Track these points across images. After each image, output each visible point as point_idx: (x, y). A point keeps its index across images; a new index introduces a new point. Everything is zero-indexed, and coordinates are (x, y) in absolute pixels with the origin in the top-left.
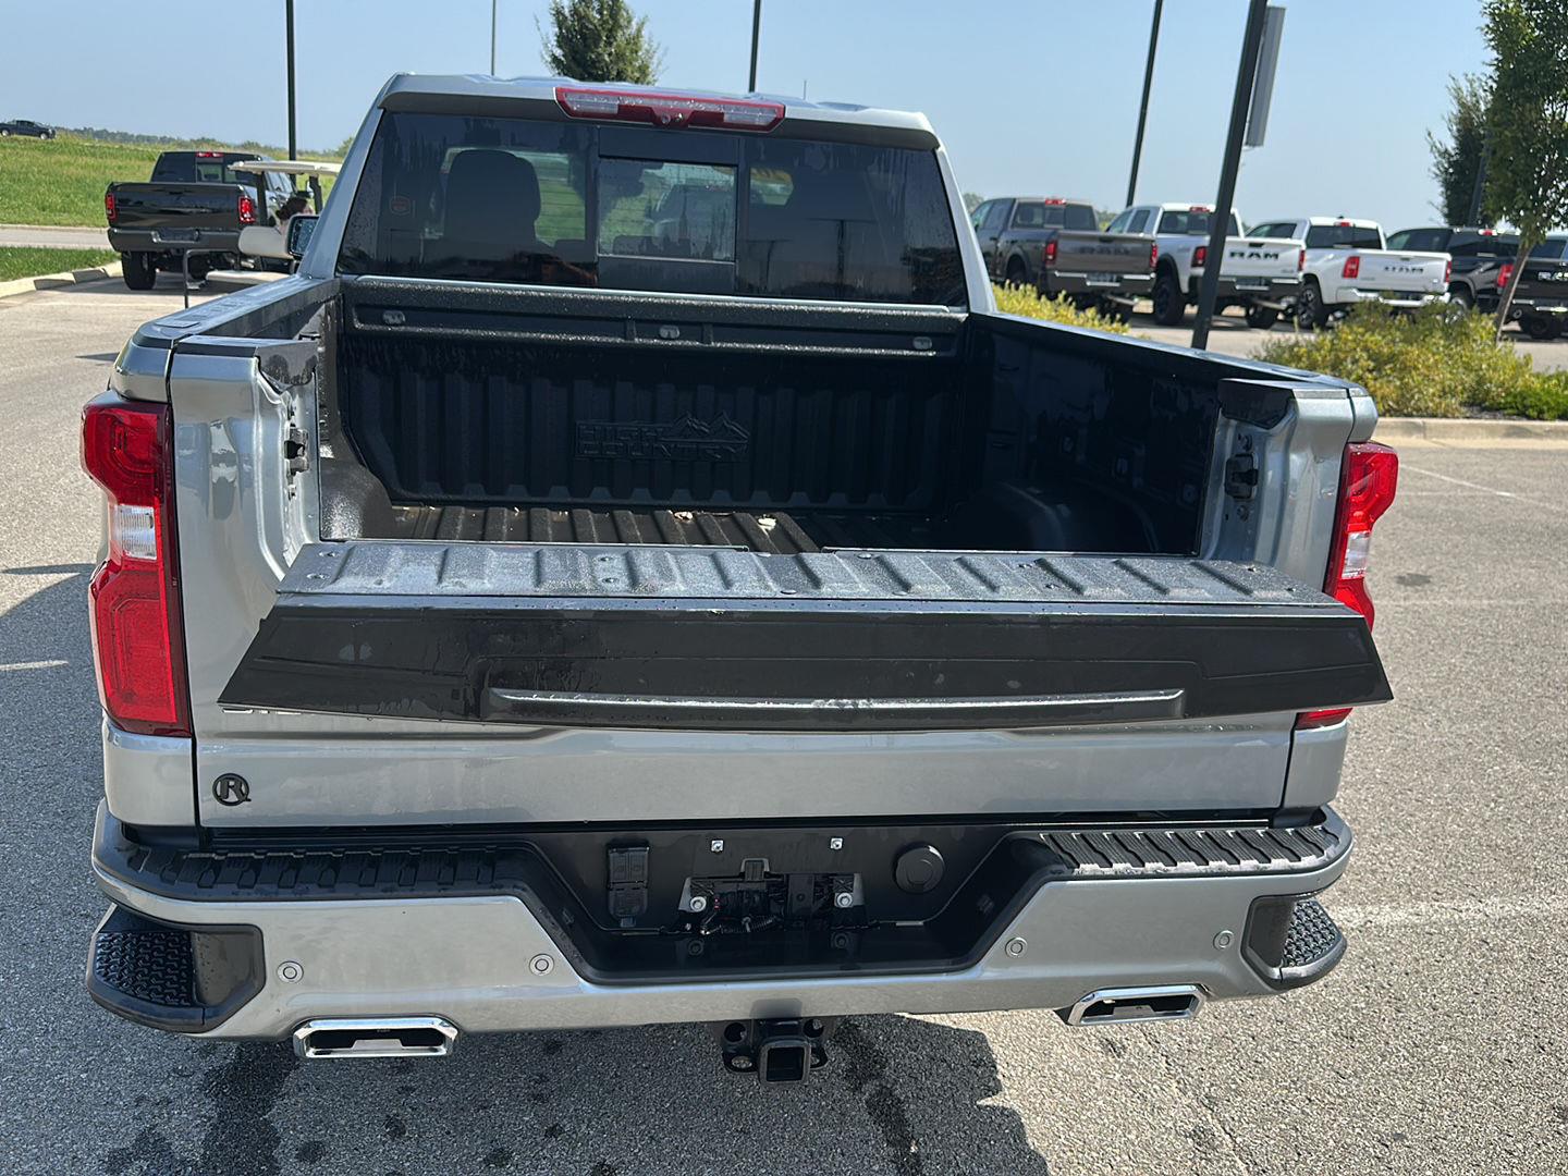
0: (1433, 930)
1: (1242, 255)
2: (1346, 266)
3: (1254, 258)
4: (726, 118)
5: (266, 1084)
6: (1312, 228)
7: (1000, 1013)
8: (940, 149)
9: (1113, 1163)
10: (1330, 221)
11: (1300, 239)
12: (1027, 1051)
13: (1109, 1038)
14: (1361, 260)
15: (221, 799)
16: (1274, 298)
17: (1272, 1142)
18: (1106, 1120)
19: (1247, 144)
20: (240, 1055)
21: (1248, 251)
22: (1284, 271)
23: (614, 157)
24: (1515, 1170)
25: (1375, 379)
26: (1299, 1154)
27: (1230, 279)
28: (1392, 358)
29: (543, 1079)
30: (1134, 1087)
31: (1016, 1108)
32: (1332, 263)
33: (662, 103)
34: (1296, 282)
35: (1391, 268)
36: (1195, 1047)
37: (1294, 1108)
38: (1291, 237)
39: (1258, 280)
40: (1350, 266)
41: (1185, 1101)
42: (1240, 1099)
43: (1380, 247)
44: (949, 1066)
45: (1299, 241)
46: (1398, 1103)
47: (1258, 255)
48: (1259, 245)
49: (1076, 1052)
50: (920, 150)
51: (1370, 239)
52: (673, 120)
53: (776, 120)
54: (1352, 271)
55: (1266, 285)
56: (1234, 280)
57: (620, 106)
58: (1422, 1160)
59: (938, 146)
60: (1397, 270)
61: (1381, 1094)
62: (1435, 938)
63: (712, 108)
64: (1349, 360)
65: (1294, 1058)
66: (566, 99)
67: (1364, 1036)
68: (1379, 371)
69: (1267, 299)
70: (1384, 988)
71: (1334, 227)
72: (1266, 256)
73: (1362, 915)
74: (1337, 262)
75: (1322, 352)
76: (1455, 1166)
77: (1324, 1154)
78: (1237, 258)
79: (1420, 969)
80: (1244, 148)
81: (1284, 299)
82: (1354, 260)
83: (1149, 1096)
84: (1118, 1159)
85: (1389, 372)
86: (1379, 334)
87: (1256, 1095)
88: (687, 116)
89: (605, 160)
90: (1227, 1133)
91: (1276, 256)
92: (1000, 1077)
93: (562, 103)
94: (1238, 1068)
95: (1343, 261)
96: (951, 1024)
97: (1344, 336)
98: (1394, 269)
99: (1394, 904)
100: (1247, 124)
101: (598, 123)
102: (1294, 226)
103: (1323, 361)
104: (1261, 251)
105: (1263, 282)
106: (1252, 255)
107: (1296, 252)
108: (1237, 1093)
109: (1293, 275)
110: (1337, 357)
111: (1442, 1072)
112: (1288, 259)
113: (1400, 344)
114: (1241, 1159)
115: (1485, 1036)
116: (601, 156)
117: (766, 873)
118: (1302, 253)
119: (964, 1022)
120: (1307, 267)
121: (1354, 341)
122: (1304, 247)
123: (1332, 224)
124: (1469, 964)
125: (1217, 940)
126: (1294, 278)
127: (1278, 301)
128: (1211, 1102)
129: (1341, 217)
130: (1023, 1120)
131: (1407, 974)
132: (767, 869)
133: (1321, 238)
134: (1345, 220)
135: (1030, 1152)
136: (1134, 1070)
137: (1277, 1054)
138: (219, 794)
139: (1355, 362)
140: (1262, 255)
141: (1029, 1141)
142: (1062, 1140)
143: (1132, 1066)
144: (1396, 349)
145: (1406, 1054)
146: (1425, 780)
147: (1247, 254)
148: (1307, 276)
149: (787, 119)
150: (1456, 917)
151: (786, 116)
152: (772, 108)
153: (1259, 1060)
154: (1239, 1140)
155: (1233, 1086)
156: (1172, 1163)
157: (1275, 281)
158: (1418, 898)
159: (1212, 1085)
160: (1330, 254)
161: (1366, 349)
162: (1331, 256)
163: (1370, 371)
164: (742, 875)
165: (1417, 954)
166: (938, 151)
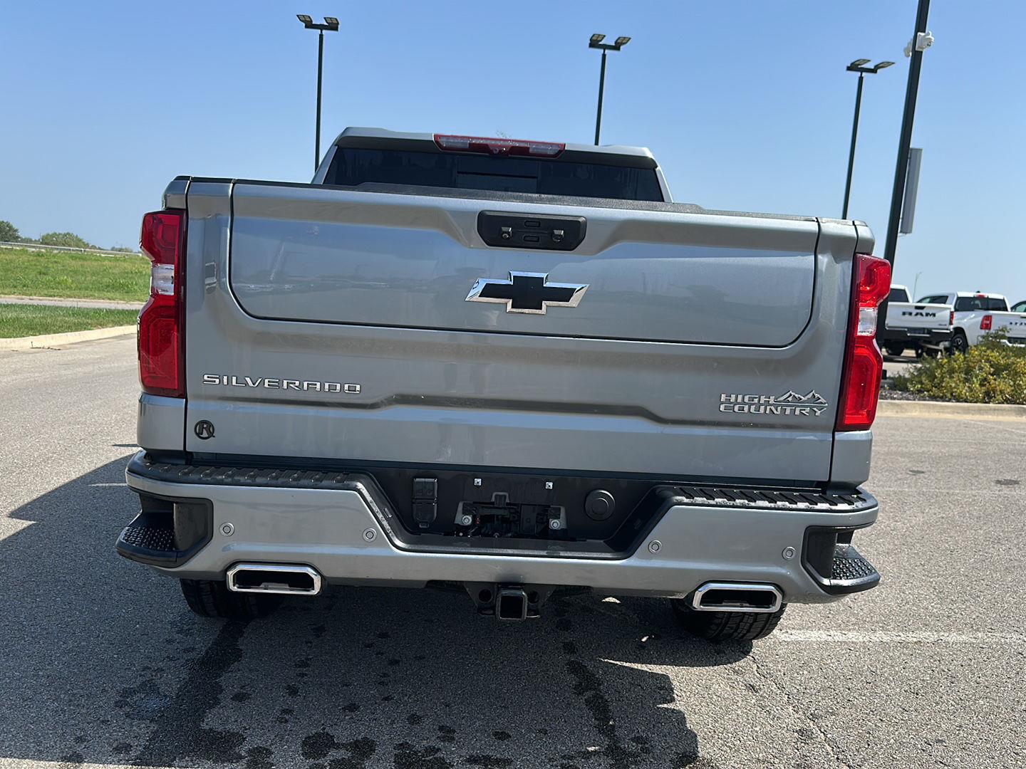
0: (984, 646)
1: (910, 314)
2: (982, 322)
3: (919, 316)
4: (531, 150)
5: (220, 666)
6: (959, 298)
7: (681, 667)
8: (658, 168)
9: (741, 739)
10: (971, 295)
11: (951, 304)
12: (695, 685)
13: (752, 684)
14: (993, 317)
15: (199, 435)
16: (935, 342)
17: (852, 738)
18: (741, 720)
19: (901, 232)
20: (207, 653)
21: (915, 312)
22: (940, 325)
23: (466, 173)
24: (1018, 762)
25: (995, 380)
26: (869, 745)
27: (903, 329)
28: (1007, 367)
29: (385, 675)
30: (763, 707)
31: (682, 710)
32: (973, 320)
33: (493, 142)
34: (948, 331)
35: (1014, 323)
36: (808, 691)
37: (870, 723)
38: (945, 303)
39: (922, 330)
40: (985, 322)
41: (796, 716)
42: (834, 717)
43: (1007, 310)
44: (642, 688)
45: (950, 306)
46: (943, 725)
47: (921, 314)
48: (922, 308)
49: (728, 689)
50: (646, 169)
51: (1000, 305)
52: (500, 151)
53: (560, 151)
54: (987, 325)
55: (927, 333)
56: (906, 330)
57: (470, 144)
58: (953, 753)
59: (657, 167)
60: (1018, 325)
61: (932, 721)
62: (985, 651)
63: (522, 145)
64: (977, 368)
65: (875, 700)
66: (439, 140)
67: (926, 693)
68: (998, 375)
69: (930, 343)
70: (944, 671)
71: (974, 298)
72: (927, 315)
73: (936, 636)
74: (977, 319)
75: (958, 362)
76: (977, 757)
77: (886, 746)
78: (907, 316)
79: (972, 664)
80: (899, 234)
81: (942, 343)
82: (988, 318)
83: (773, 712)
84: (745, 738)
85: (1005, 375)
86: (997, 351)
87: (844, 716)
88: (508, 150)
89: (461, 175)
90: (821, 732)
91: (934, 315)
92: (675, 696)
93: (437, 142)
94: (835, 702)
95: (980, 319)
96: (648, 670)
97: (973, 352)
98: (1016, 323)
99: (961, 632)
100: (900, 220)
101: (458, 154)
102: (947, 297)
103: (959, 368)
104: (924, 312)
105: (926, 331)
106: (917, 314)
107: (948, 313)
108: (833, 714)
109: (946, 327)
110: (969, 366)
111: (977, 713)
112: (942, 317)
113: (1012, 358)
114: (829, 745)
115: (1011, 698)
116: (459, 173)
117: (507, 503)
118: (952, 314)
119: (657, 669)
120: (956, 323)
121: (980, 355)
122: (953, 310)
123: (972, 296)
124: (1007, 663)
125: (784, 553)
126: (947, 329)
127: (937, 344)
128: (814, 717)
129: (979, 292)
130: (686, 716)
131: (962, 666)
132: (508, 501)
133: (964, 304)
134: (981, 294)
135: (688, 730)
136: (766, 700)
137: (864, 698)
138: (197, 431)
139: (981, 369)
140: (924, 314)
141: (688, 725)
142: (710, 726)
143: (765, 697)
144: (1010, 361)
145: (953, 703)
146: (994, 575)
147: (914, 314)
148: (956, 329)
149: (566, 150)
150: (1003, 640)
151: (566, 148)
152: (558, 145)
153: (851, 699)
154: (829, 736)
155: (831, 711)
156: (781, 743)
157: (934, 331)
158: (978, 630)
159: (816, 709)
160: (972, 315)
161: (988, 361)
162: (974, 315)
163: (992, 375)
164: (493, 503)
165: (971, 657)
166: (657, 169)
